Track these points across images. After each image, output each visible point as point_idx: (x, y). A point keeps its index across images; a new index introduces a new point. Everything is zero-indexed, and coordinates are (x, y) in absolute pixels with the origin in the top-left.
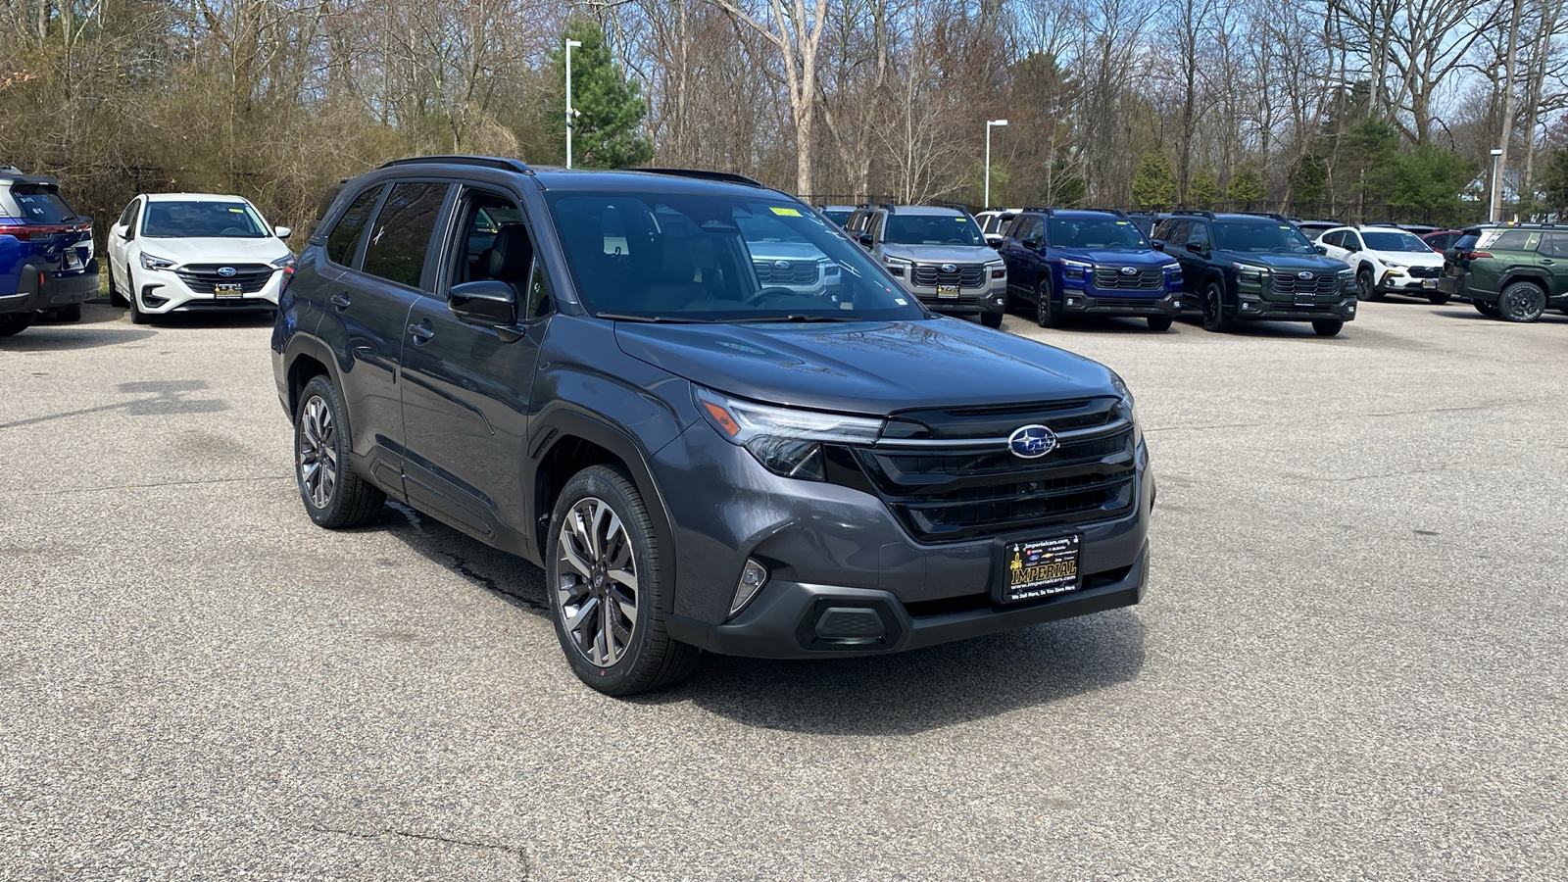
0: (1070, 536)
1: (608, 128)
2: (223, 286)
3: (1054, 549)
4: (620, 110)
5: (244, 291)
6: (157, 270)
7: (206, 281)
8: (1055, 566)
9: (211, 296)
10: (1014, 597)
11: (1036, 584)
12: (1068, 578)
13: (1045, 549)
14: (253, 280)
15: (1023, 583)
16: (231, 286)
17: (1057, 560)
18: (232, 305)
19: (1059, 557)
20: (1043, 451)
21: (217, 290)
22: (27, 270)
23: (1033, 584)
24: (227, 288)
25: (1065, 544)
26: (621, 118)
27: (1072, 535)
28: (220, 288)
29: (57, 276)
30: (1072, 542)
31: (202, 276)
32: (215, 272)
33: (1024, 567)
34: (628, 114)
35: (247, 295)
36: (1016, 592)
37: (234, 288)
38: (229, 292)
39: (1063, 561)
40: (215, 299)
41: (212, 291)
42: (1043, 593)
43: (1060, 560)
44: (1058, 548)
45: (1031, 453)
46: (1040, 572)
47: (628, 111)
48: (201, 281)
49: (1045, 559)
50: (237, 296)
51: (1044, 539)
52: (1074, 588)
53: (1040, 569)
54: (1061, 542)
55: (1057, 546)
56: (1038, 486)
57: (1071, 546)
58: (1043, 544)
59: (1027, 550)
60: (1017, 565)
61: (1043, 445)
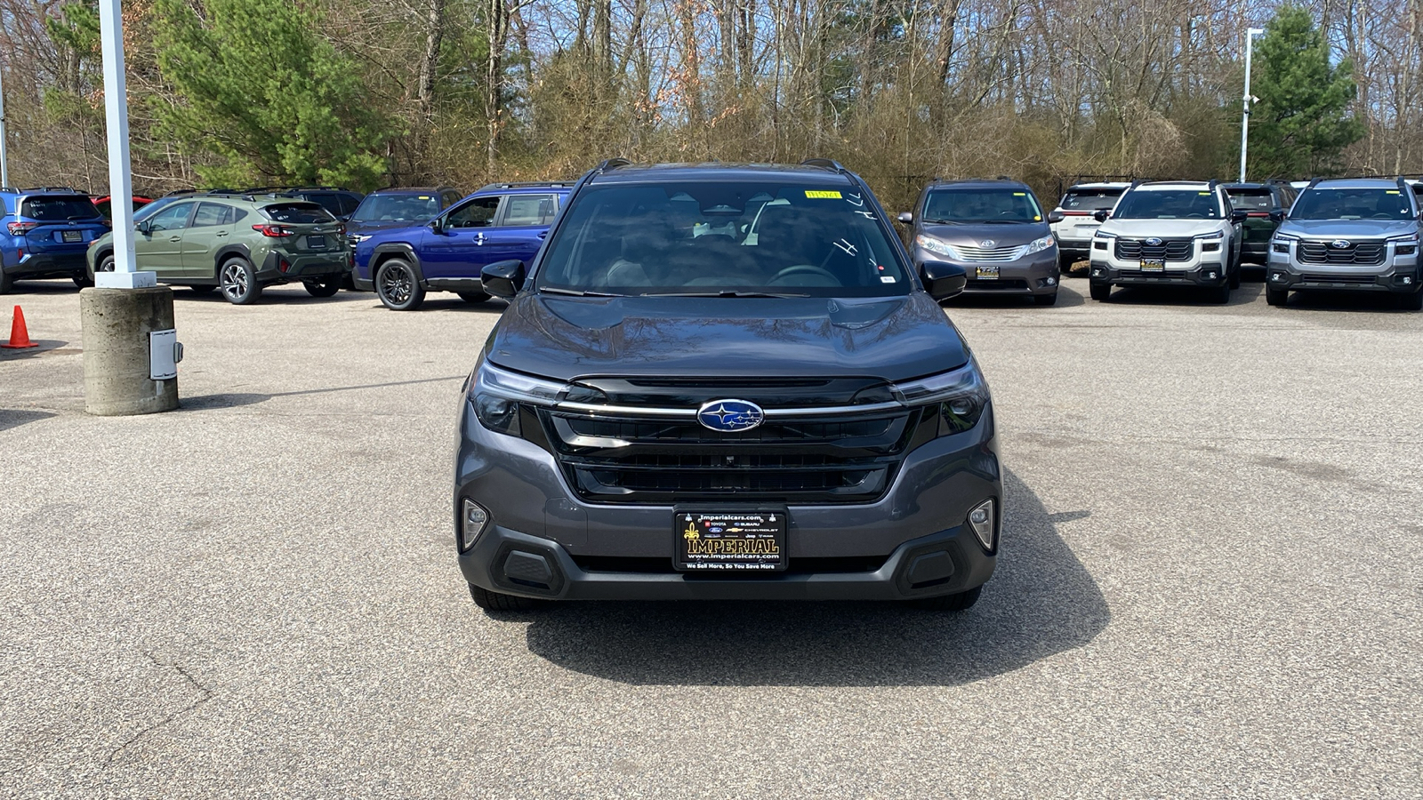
0: (766, 514)
1: (1310, 110)
3: (743, 524)
4: (1325, 90)
8: (747, 542)
10: (689, 566)
11: (722, 557)
12: (770, 557)
13: (731, 524)
15: (703, 553)
17: (748, 536)
19: (751, 533)
20: (745, 426)
23: (716, 556)
25: (758, 521)
26: (1325, 98)
27: (770, 513)
30: (767, 520)
33: (702, 537)
34: (1336, 95)
36: (694, 561)
39: (757, 538)
42: (728, 566)
43: (754, 536)
44: (748, 524)
45: (727, 427)
46: (726, 546)
47: (1334, 91)
49: (731, 533)
51: (726, 513)
52: (773, 567)
53: (725, 542)
54: (752, 518)
55: (745, 521)
56: (737, 461)
57: (767, 524)
58: (726, 518)
59: (704, 521)
60: (692, 534)
61: (743, 421)
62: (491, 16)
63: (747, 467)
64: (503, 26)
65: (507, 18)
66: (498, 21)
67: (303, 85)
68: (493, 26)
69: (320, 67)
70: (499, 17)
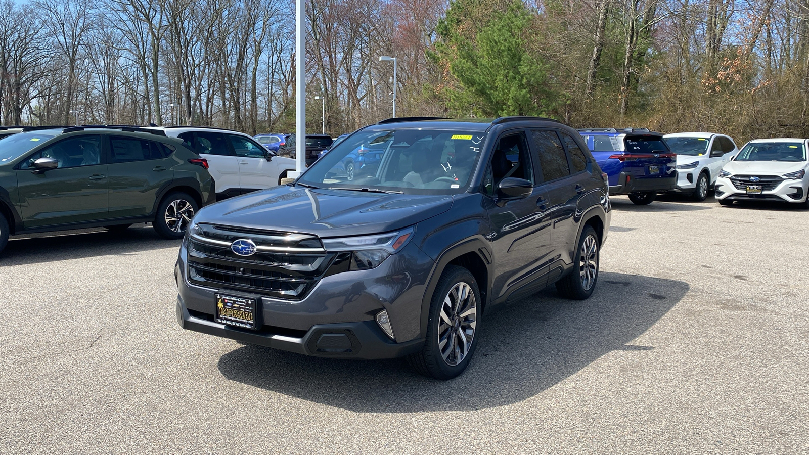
0: (247, 299)
2: (751, 187)
3: (239, 303)
5: (763, 190)
6: (722, 177)
7: (744, 184)
8: (241, 313)
9: (744, 192)
10: (219, 320)
11: (233, 319)
12: (250, 322)
13: (234, 302)
14: (769, 185)
15: (225, 315)
16: (755, 187)
17: (241, 310)
18: (756, 197)
19: (243, 308)
20: (248, 254)
21: (748, 189)
22: (622, 174)
23: (231, 318)
24: (754, 188)
25: (244, 303)
28: (750, 188)
29: (659, 177)
30: (247, 303)
31: (742, 181)
32: (748, 179)
33: (224, 307)
35: (764, 192)
36: (222, 319)
37: (757, 188)
38: (755, 190)
39: (245, 311)
40: (746, 194)
41: (745, 189)
42: (233, 324)
43: (244, 310)
44: (241, 304)
45: (242, 253)
46: (234, 313)
48: (741, 184)
49: (234, 307)
50: (759, 193)
51: (232, 296)
52: (250, 327)
53: (233, 311)
54: (242, 301)
55: (240, 302)
56: (244, 272)
57: (247, 305)
58: (232, 299)
59: (224, 299)
60: (220, 305)
61: (248, 251)
62: (627, 33)
63: (249, 275)
64: (635, 39)
65: (637, 34)
66: (632, 37)
67: (515, 78)
68: (629, 39)
69: (524, 69)
70: (633, 33)
